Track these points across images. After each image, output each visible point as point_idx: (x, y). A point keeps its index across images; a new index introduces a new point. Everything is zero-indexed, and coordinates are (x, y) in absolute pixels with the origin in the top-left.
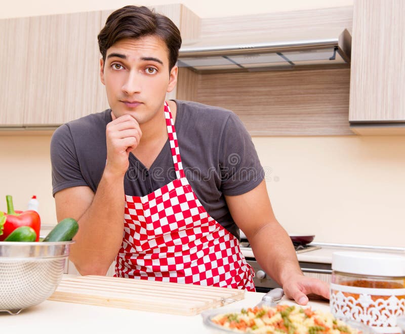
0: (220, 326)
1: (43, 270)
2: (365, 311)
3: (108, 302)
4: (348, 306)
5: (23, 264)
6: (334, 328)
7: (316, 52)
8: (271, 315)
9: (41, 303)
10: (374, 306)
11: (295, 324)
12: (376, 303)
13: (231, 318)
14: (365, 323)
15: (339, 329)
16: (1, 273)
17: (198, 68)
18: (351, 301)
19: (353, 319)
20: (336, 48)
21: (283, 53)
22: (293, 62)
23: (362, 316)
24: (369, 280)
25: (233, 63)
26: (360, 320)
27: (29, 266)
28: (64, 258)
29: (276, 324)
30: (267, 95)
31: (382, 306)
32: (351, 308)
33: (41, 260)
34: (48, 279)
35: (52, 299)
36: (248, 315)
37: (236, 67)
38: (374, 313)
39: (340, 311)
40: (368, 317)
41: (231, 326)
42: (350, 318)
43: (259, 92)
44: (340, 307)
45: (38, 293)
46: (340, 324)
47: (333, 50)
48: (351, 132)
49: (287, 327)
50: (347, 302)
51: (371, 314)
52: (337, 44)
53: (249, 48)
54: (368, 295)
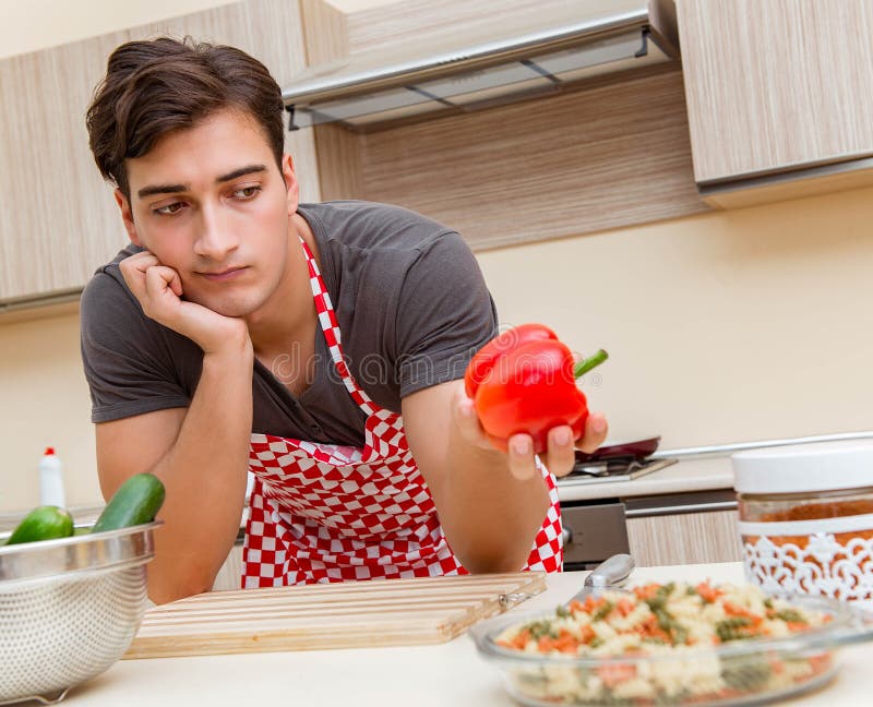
0: (518, 652)
1: (101, 597)
2: (827, 571)
3: (254, 643)
4: (786, 565)
5: (56, 590)
6: (770, 617)
7: (603, 46)
8: (627, 610)
9: (108, 667)
10: (844, 557)
11: (683, 621)
12: (847, 550)
13: (536, 631)
14: (831, 595)
15: (783, 617)
16: (3, 632)
17: (356, 121)
18: (791, 554)
19: (802, 592)
20: (646, 30)
21: (532, 60)
22: (557, 76)
23: (821, 583)
24: (823, 501)
25: (427, 99)
26: (818, 592)
27: (70, 592)
28: (144, 562)
29: (640, 626)
30: (512, 156)
31: (862, 554)
32: (793, 569)
33: (94, 574)
34: (116, 613)
35: (132, 656)
36: (574, 618)
37: (436, 105)
38: (846, 572)
39: (770, 580)
40: (836, 582)
41: (543, 648)
42: (796, 591)
43: (493, 152)
44: (768, 570)
45: (99, 647)
46: (780, 605)
47: (640, 34)
48: (706, 206)
49: (666, 629)
50: (783, 558)
51: (840, 574)
52: (647, 21)
53: (459, 60)
54: (827, 534)
